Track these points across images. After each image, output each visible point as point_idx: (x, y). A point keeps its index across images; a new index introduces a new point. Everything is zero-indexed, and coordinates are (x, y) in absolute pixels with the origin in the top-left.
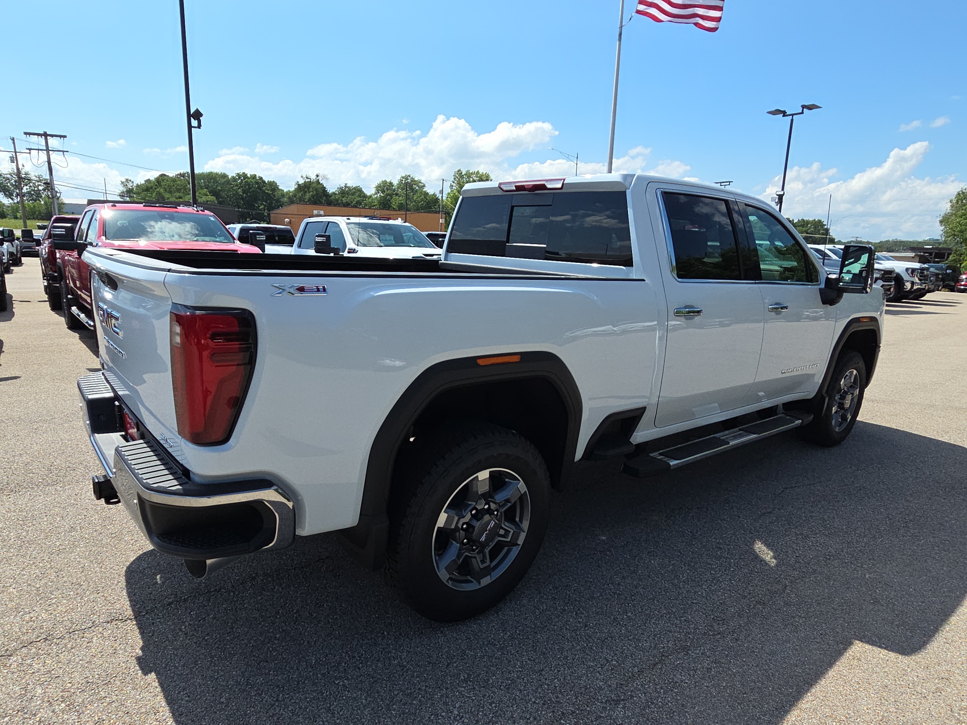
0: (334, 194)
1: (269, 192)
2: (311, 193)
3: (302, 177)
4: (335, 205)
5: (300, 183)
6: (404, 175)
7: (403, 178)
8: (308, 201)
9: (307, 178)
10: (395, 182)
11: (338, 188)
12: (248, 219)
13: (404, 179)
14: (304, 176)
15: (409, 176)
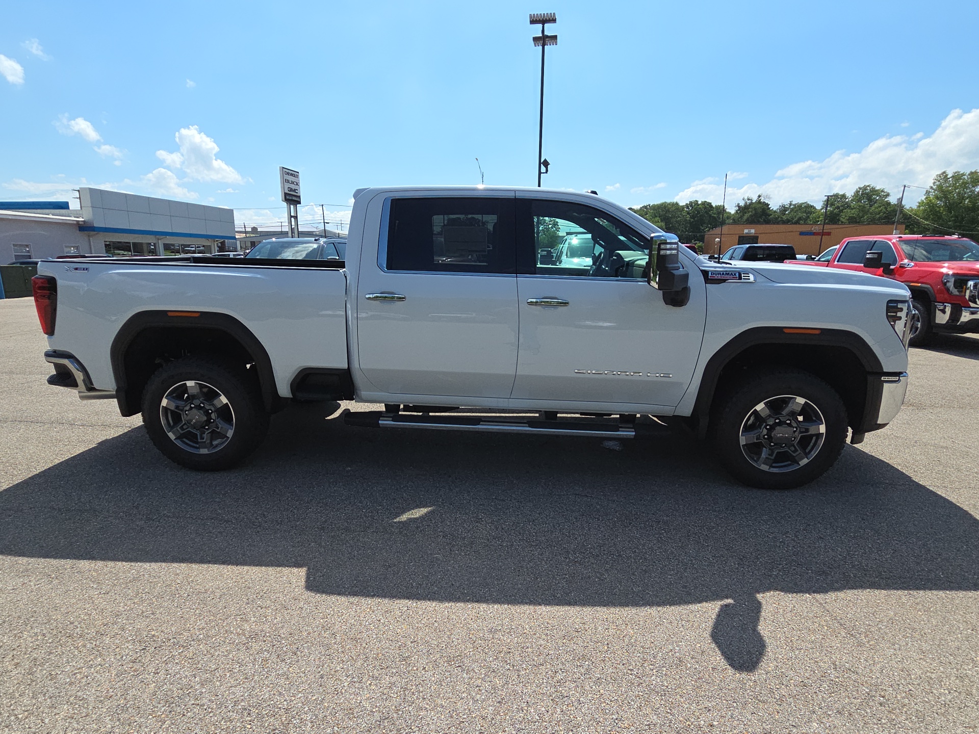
0: (775, 212)
1: (715, 216)
2: (750, 213)
3: (743, 199)
4: (774, 224)
5: (740, 205)
6: (862, 186)
7: (860, 188)
8: (746, 221)
9: (749, 199)
10: (850, 194)
11: (780, 206)
12: (693, 241)
13: (861, 190)
14: (746, 198)
15: (869, 186)
